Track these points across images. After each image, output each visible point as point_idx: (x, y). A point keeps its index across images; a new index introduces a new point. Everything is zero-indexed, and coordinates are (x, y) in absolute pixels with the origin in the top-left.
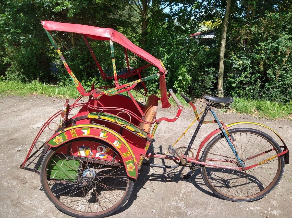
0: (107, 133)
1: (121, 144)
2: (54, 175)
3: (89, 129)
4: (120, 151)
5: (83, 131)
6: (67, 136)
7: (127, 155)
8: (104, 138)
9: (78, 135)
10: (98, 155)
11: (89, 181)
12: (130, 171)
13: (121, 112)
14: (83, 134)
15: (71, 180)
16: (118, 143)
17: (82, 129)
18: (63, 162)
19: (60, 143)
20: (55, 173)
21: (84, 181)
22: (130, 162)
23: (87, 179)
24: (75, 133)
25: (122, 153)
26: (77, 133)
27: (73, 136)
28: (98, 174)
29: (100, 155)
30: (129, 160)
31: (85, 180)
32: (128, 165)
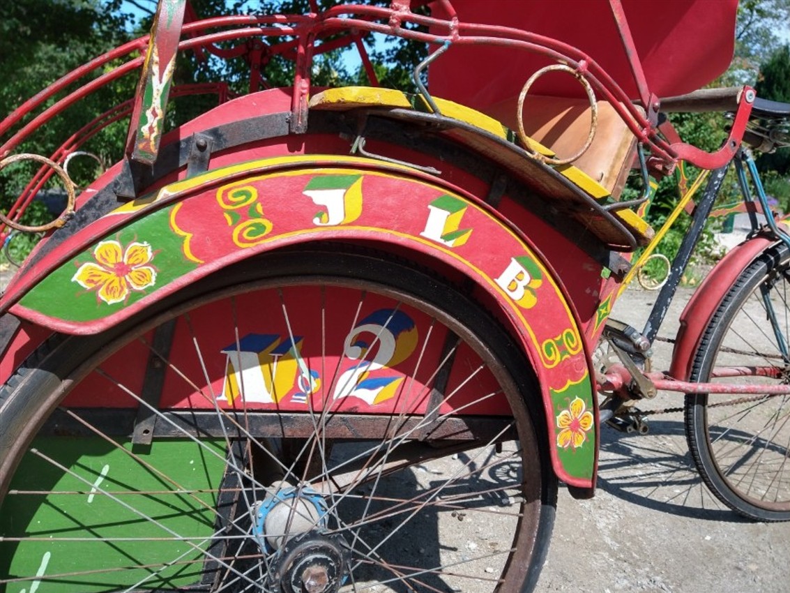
0: (470, 210)
1: (537, 284)
2: (41, 573)
3: (358, 177)
4: (527, 330)
5: (318, 197)
6: (189, 236)
7: (562, 349)
8: (450, 244)
9: (275, 232)
10: (346, 384)
11: (335, 558)
12: (571, 447)
13: (552, 67)
14: (316, 221)
15: (167, 580)
16: (526, 277)
17: (308, 177)
18: (105, 471)
19: (134, 295)
20: (47, 556)
21: (306, 565)
22: (571, 394)
23: (316, 551)
24: (259, 208)
25: (540, 342)
26: (268, 214)
27: (241, 239)
28: (348, 509)
29: (359, 385)
30: (570, 383)
31: (310, 558)
32: (565, 412)
